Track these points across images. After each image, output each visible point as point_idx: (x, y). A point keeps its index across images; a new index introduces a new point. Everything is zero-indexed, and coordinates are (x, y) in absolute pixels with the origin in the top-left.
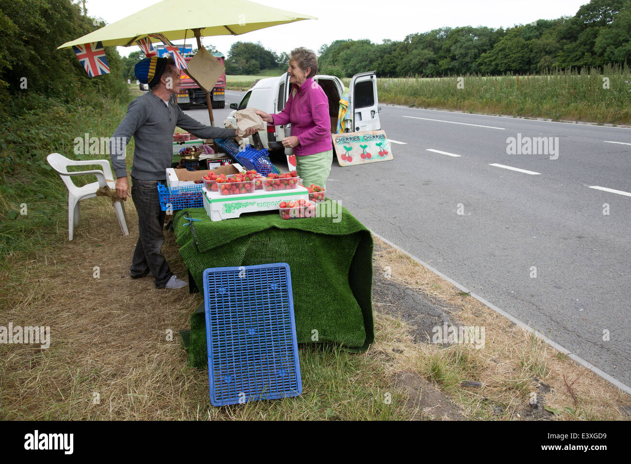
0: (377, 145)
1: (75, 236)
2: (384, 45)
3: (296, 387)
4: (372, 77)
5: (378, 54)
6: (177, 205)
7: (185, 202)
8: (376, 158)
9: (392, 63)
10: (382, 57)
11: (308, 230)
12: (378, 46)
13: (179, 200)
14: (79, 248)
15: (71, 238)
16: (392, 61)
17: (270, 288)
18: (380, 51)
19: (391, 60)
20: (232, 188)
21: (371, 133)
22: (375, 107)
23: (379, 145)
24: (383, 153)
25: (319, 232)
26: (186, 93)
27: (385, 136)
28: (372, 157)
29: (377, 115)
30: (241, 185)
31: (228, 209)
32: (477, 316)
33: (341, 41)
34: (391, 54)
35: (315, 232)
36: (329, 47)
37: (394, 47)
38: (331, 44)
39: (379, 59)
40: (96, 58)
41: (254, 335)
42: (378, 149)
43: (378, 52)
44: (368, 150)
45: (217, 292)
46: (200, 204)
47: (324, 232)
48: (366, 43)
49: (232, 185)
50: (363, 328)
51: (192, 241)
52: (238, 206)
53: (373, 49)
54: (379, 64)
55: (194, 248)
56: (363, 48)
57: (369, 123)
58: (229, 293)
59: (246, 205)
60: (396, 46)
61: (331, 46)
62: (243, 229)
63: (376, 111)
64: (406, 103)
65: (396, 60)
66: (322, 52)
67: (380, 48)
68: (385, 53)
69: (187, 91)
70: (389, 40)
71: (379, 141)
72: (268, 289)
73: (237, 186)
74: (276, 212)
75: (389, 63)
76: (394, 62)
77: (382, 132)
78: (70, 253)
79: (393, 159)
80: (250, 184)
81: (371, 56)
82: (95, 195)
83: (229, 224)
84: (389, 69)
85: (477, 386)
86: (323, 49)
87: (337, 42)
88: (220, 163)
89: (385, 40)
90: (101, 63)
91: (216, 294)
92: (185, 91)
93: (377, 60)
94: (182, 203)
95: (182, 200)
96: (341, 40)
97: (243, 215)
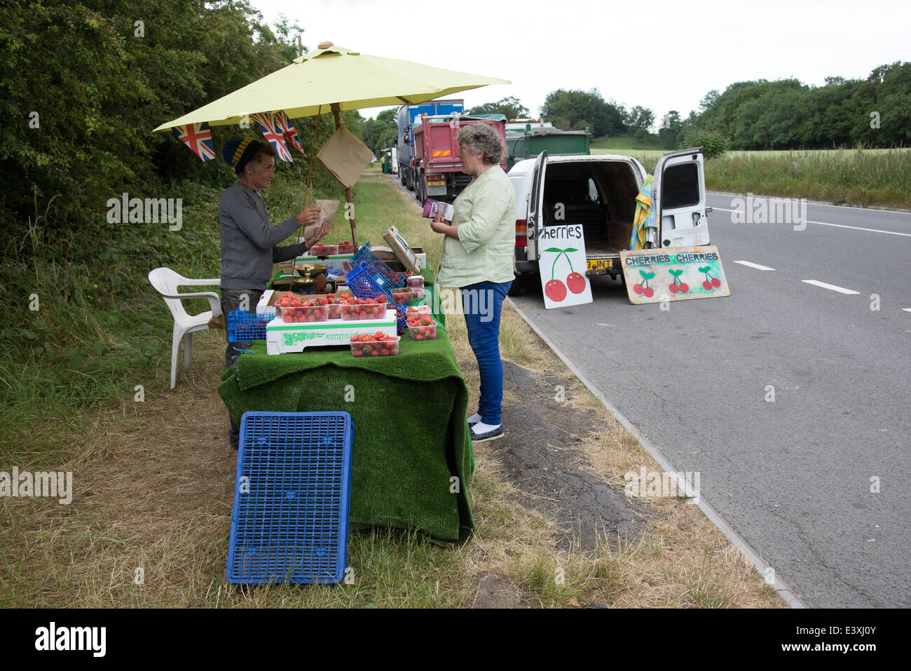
2: (826, 87)
5: (816, 105)
9: (842, 121)
10: (822, 111)
12: (815, 90)
16: (843, 117)
18: (819, 100)
19: (840, 115)
33: (745, 85)
34: (840, 104)
36: (721, 94)
37: (847, 91)
38: (725, 90)
39: (817, 114)
43: (814, 101)
48: (794, 85)
53: (803, 96)
54: (815, 124)
56: (784, 95)
60: (852, 90)
61: (725, 94)
65: (850, 115)
66: (708, 105)
67: (819, 95)
68: (829, 103)
70: (837, 79)
75: (835, 121)
76: (848, 119)
81: (800, 109)
84: (835, 132)
86: (710, 98)
87: (737, 86)
89: (829, 79)
93: (813, 116)
96: (745, 81)
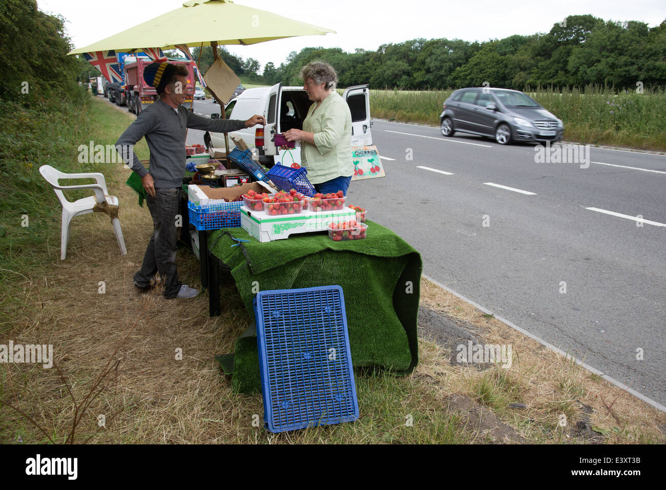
0: (369, 161)
1: (68, 254)
2: (356, 54)
3: (353, 411)
4: (365, 91)
5: (351, 64)
6: (214, 225)
7: (221, 222)
8: (368, 175)
9: (365, 74)
10: (354, 67)
11: (361, 252)
12: (350, 55)
13: (216, 220)
14: (75, 269)
15: (63, 257)
16: (365, 71)
17: (324, 311)
18: (353, 61)
19: (364, 70)
20: (281, 208)
21: (363, 149)
22: (367, 122)
23: (371, 161)
24: (375, 170)
25: (372, 254)
26: (152, 100)
27: (377, 152)
28: (364, 173)
29: (368, 130)
30: (290, 206)
31: (277, 230)
32: (505, 339)
33: (311, 49)
34: (364, 64)
35: (368, 254)
36: (298, 54)
37: (367, 57)
38: (300, 51)
39: (352, 69)
40: (108, 65)
41: (310, 359)
42: (370, 165)
43: (350, 62)
44: (360, 166)
45: (272, 315)
46: (237, 223)
47: (376, 254)
48: (338, 51)
49: (281, 205)
50: (408, 351)
51: (244, 262)
52: (287, 227)
53: (344, 58)
54: (352, 74)
55: (247, 270)
56: (334, 56)
57: (361, 138)
58: (283, 316)
59: (295, 226)
60: (369, 56)
61: (300, 54)
62: (297, 250)
63: (368, 126)
64: (385, 117)
65: (369, 70)
66: (291, 60)
67: (352, 58)
68: (358, 63)
69: (152, 98)
70: (361, 50)
71: (370, 157)
72: (322, 312)
73: (286, 206)
74: (325, 233)
75: (362, 73)
76: (368, 73)
77: (374, 148)
78: (66, 273)
79: (384, 175)
80: (299, 204)
81: (343, 65)
82: (92, 211)
83: (279, 245)
84: (362, 80)
85: (522, 408)
86: (292, 56)
87: (307, 50)
88: (237, 180)
89: (357, 49)
90: (112, 71)
91: (270, 317)
92: (150, 97)
93: (350, 70)
94: (219, 222)
95: (219, 219)
96: (311, 47)
97: (292, 236)
